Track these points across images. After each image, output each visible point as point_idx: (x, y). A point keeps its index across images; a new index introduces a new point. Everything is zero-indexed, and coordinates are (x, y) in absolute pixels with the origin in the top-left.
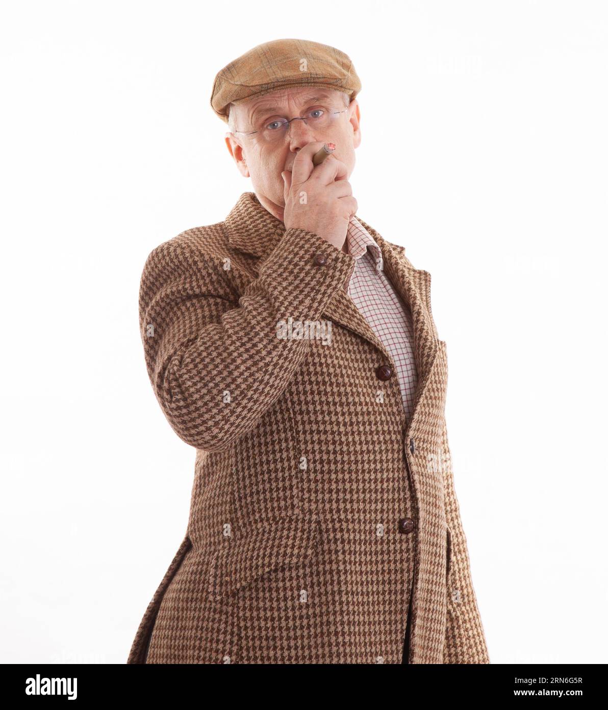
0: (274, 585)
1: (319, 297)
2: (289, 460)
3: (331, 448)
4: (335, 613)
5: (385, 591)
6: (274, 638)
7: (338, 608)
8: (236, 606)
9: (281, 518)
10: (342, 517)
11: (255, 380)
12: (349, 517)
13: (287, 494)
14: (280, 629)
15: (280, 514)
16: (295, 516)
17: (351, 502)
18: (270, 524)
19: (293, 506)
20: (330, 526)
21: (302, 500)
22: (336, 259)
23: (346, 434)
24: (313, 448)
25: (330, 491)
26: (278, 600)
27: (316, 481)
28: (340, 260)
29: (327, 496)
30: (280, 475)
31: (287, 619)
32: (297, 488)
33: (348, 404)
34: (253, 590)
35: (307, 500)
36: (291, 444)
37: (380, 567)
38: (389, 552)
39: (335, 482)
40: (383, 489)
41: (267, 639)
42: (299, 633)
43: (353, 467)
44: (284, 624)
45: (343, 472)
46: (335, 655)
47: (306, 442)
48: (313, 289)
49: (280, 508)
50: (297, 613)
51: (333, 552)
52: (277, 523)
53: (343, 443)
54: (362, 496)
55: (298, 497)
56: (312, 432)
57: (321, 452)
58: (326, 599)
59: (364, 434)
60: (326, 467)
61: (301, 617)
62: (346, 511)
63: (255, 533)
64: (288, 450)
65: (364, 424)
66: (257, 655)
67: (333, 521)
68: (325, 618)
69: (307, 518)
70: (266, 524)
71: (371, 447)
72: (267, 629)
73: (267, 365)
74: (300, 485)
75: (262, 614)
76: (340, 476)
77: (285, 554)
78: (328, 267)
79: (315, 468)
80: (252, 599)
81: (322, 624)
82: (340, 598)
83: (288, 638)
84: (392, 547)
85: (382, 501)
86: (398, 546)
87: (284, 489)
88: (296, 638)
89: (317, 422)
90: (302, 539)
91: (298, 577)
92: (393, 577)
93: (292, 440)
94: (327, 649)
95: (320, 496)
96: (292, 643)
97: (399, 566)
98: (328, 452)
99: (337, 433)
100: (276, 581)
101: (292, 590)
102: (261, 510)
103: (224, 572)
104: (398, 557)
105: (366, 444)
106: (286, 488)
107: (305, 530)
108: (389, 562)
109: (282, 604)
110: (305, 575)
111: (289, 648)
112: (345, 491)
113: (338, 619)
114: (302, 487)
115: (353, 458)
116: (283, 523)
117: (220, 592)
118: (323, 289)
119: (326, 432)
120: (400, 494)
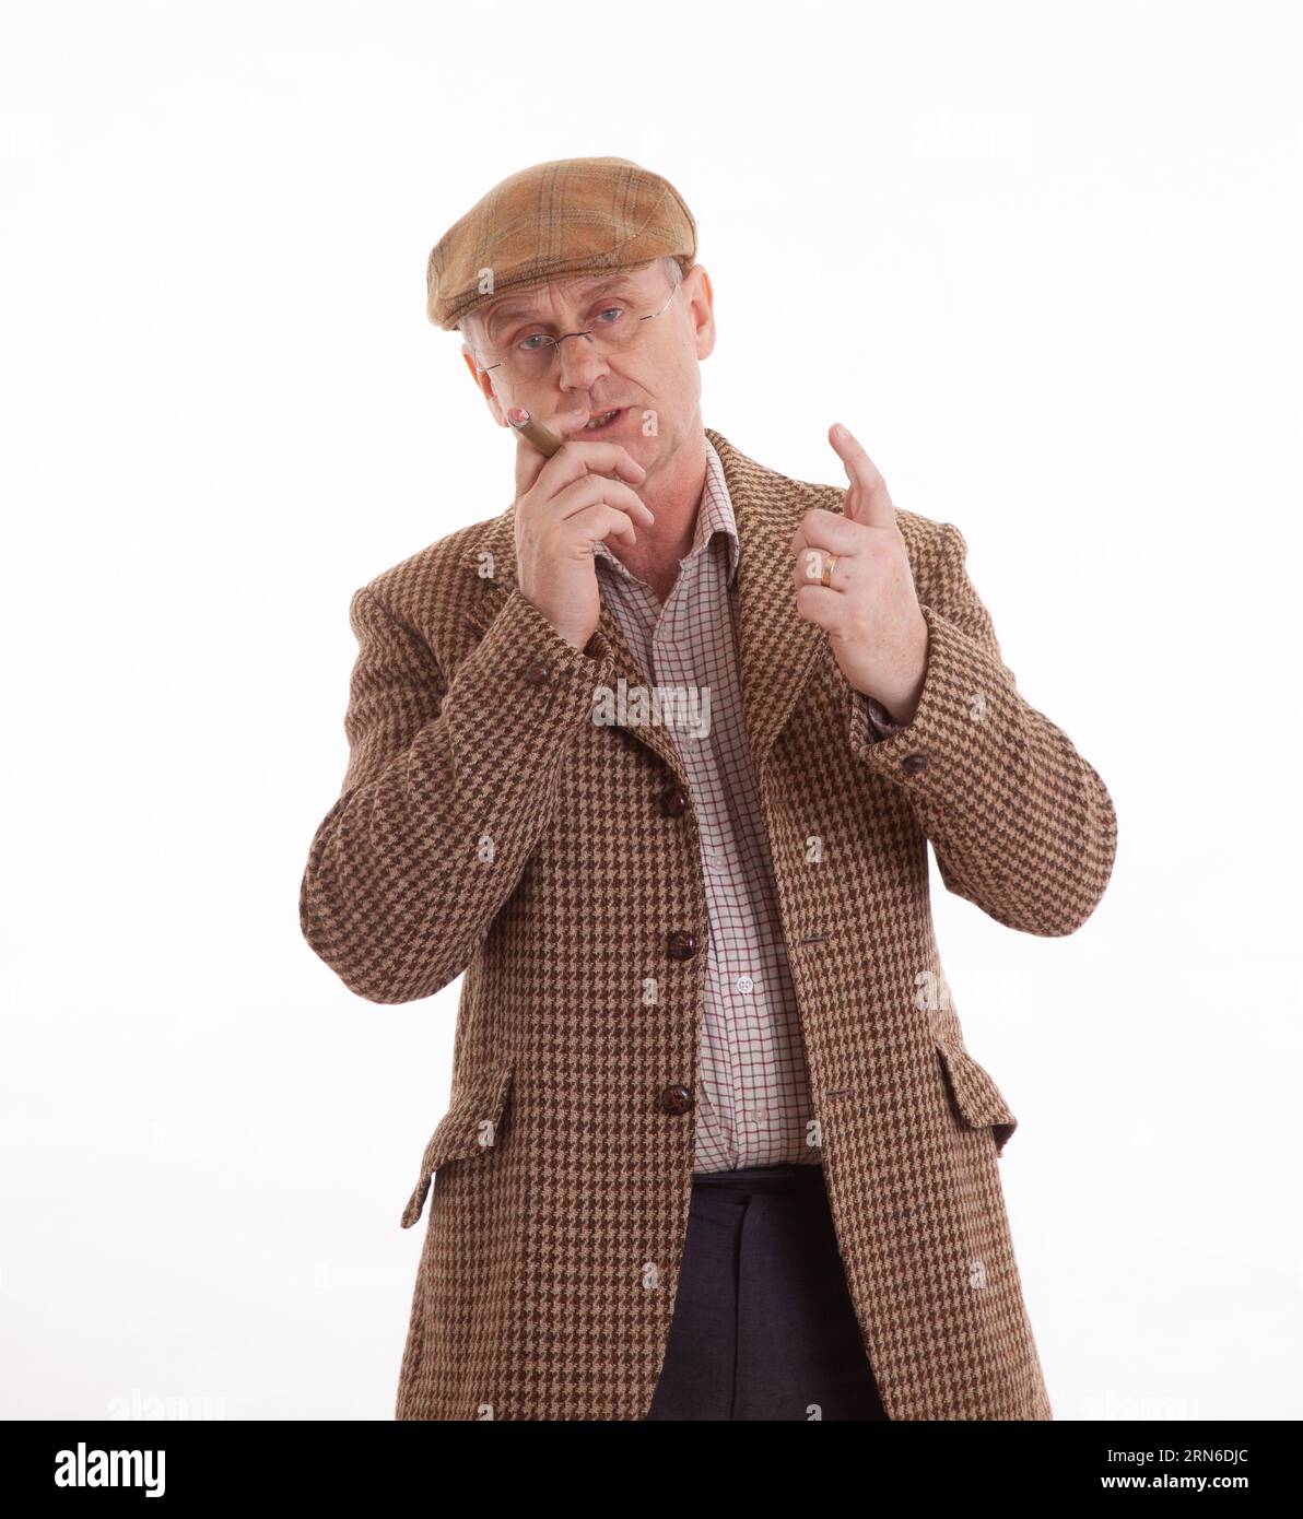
1: (540, 741)
5: (633, 1223)
10: (546, 1078)
12: (560, 1078)
17: (566, 1050)
22: (570, 671)
23: (567, 921)
26: (455, 1230)
28: (576, 673)
33: (578, 865)
37: (624, 1175)
38: (643, 1149)
39: (538, 1012)
40: (632, 1030)
41: (441, 1300)
42: (475, 1292)
43: (574, 984)
45: (553, 993)
48: (527, 727)
50: (476, 1256)
53: (558, 938)
54: (587, 1041)
59: (603, 923)
62: (553, 1067)
65: (605, 903)
71: (612, 948)
72: (442, 1282)
76: (548, 1001)
78: (555, 688)
81: (499, 1276)
83: (462, 1301)
84: (650, 1138)
85: (631, 1052)
86: (662, 1137)
88: (471, 1302)
92: (650, 1195)
94: (498, 1324)
96: (466, 1310)
97: (662, 1175)
99: (548, 919)
104: (662, 1158)
105: (603, 941)
108: (644, 1166)
109: (458, 1238)
112: (554, 1029)
115: (573, 968)
118: (546, 727)
120: (670, 1039)
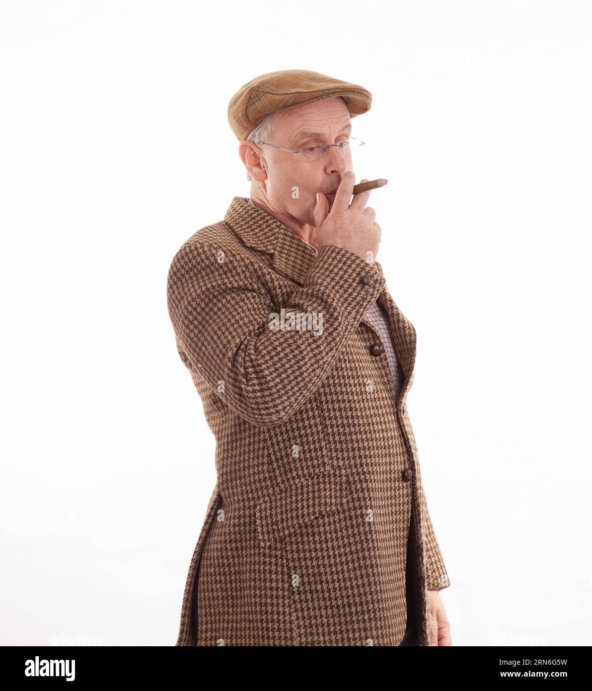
0: (316, 530)
1: (362, 310)
2: (316, 426)
3: (349, 414)
4: (369, 549)
5: (394, 529)
6: (320, 574)
7: (371, 545)
8: (284, 550)
9: (316, 474)
10: (366, 470)
12: (370, 469)
13: (318, 454)
14: (324, 566)
15: (314, 471)
16: (327, 472)
17: (370, 457)
18: (306, 480)
19: (324, 464)
20: (357, 478)
21: (331, 458)
22: (376, 280)
23: (359, 402)
24: (335, 415)
25: (353, 450)
26: (320, 542)
27: (341, 442)
29: (351, 454)
30: (310, 438)
31: (329, 557)
32: (326, 448)
33: (358, 377)
34: (298, 536)
35: (335, 458)
36: (316, 412)
37: (390, 509)
41: (314, 575)
42: (339, 568)
43: (367, 428)
44: (326, 562)
46: (373, 584)
47: (329, 410)
49: (313, 467)
50: (337, 552)
51: (362, 499)
52: (312, 478)
55: (327, 456)
56: (333, 402)
57: (342, 418)
58: (360, 538)
59: (371, 401)
60: (347, 430)
61: (340, 555)
62: (367, 464)
63: (294, 487)
64: (314, 418)
65: (370, 393)
66: (306, 589)
67: (358, 474)
68: (361, 555)
69: (338, 472)
70: (303, 480)
72: (313, 567)
74: (328, 447)
75: (308, 555)
77: (326, 504)
78: (371, 287)
79: (338, 431)
80: (298, 543)
81: (359, 559)
82: (371, 537)
83: (332, 573)
84: (397, 493)
85: (390, 455)
86: (402, 492)
87: (316, 450)
88: (337, 573)
89: (336, 393)
90: (336, 491)
91: (335, 522)
93: (317, 409)
94: (366, 580)
95: (346, 454)
96: (335, 577)
97: (402, 508)
98: (347, 418)
99: (352, 401)
100: (318, 527)
101: (331, 533)
102: (297, 468)
103: (269, 522)
104: (401, 500)
106: (317, 450)
107: (337, 483)
109: (324, 545)
110: (340, 520)
111: (333, 581)
113: (372, 555)
114: (329, 448)
115: (366, 421)
116: (318, 478)
117: (268, 539)
119: (344, 401)
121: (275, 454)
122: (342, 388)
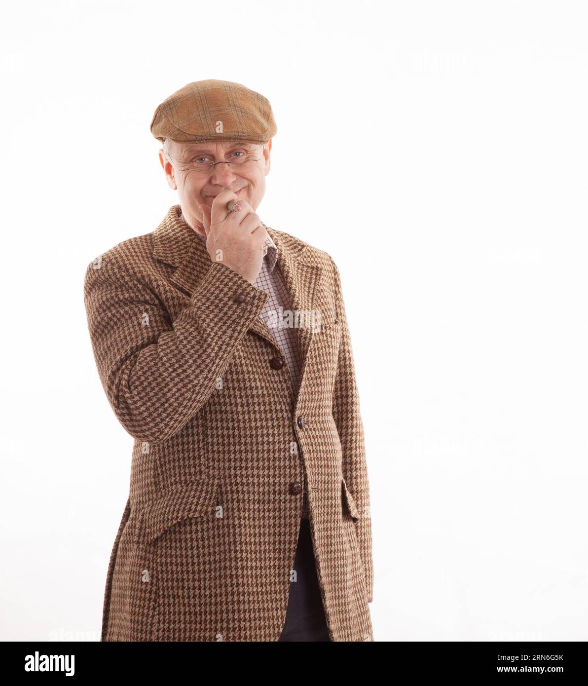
0: (183, 536)
2: (198, 434)
3: (231, 424)
4: (231, 560)
6: (183, 580)
7: (233, 556)
9: (191, 482)
10: (239, 481)
11: (184, 399)
12: (244, 481)
13: (196, 463)
14: (188, 572)
15: (190, 478)
16: (202, 480)
17: (247, 468)
18: (182, 486)
19: (201, 472)
20: (229, 489)
21: (208, 467)
22: (254, 297)
23: (243, 413)
24: (217, 425)
25: (230, 460)
26: (186, 549)
27: (219, 452)
28: (257, 298)
29: (227, 464)
30: (191, 446)
31: (193, 564)
32: (204, 457)
33: (245, 389)
34: (168, 541)
35: (212, 467)
36: (200, 421)
37: (272, 521)
38: (280, 510)
39: (233, 453)
40: (275, 458)
41: (177, 581)
42: (202, 576)
43: (249, 440)
44: (190, 569)
45: (240, 444)
46: (230, 594)
47: (211, 421)
49: (190, 474)
50: (201, 560)
51: (230, 509)
52: (187, 486)
53: (240, 420)
54: (256, 464)
55: (205, 465)
56: (216, 412)
57: (222, 428)
58: (224, 548)
59: (259, 413)
60: (226, 441)
61: (204, 563)
62: (242, 476)
63: (170, 493)
64: (198, 427)
65: (259, 404)
66: (170, 594)
67: (231, 484)
68: (223, 564)
69: (211, 482)
70: (179, 486)
71: (264, 424)
72: (177, 573)
73: (195, 386)
74: (206, 455)
75: (174, 560)
76: (238, 448)
78: (247, 304)
79: (218, 441)
80: (167, 548)
81: (220, 568)
82: (235, 547)
83: (194, 580)
84: (283, 505)
85: (274, 468)
86: (288, 505)
87: (194, 458)
88: (199, 580)
89: (220, 404)
90: (205, 499)
91: (203, 530)
92: (283, 530)
93: (202, 418)
94: (224, 589)
95: (222, 464)
96: (197, 584)
97: (288, 521)
98: (228, 429)
99: (235, 412)
100: (184, 534)
101: (197, 540)
102: (176, 474)
104: (288, 514)
105: (260, 421)
106: (196, 458)
107: (208, 492)
108: (280, 517)
109: (189, 552)
110: (208, 529)
111: (194, 588)
112: (241, 460)
113: (233, 565)
114: (207, 457)
115: (248, 433)
116: (192, 485)
117: (143, 542)
119: (226, 412)
120: (291, 462)
121: (160, 460)
122: (225, 399)
